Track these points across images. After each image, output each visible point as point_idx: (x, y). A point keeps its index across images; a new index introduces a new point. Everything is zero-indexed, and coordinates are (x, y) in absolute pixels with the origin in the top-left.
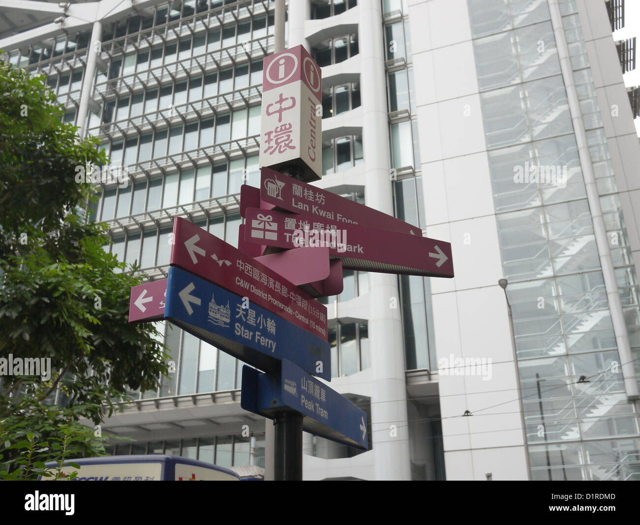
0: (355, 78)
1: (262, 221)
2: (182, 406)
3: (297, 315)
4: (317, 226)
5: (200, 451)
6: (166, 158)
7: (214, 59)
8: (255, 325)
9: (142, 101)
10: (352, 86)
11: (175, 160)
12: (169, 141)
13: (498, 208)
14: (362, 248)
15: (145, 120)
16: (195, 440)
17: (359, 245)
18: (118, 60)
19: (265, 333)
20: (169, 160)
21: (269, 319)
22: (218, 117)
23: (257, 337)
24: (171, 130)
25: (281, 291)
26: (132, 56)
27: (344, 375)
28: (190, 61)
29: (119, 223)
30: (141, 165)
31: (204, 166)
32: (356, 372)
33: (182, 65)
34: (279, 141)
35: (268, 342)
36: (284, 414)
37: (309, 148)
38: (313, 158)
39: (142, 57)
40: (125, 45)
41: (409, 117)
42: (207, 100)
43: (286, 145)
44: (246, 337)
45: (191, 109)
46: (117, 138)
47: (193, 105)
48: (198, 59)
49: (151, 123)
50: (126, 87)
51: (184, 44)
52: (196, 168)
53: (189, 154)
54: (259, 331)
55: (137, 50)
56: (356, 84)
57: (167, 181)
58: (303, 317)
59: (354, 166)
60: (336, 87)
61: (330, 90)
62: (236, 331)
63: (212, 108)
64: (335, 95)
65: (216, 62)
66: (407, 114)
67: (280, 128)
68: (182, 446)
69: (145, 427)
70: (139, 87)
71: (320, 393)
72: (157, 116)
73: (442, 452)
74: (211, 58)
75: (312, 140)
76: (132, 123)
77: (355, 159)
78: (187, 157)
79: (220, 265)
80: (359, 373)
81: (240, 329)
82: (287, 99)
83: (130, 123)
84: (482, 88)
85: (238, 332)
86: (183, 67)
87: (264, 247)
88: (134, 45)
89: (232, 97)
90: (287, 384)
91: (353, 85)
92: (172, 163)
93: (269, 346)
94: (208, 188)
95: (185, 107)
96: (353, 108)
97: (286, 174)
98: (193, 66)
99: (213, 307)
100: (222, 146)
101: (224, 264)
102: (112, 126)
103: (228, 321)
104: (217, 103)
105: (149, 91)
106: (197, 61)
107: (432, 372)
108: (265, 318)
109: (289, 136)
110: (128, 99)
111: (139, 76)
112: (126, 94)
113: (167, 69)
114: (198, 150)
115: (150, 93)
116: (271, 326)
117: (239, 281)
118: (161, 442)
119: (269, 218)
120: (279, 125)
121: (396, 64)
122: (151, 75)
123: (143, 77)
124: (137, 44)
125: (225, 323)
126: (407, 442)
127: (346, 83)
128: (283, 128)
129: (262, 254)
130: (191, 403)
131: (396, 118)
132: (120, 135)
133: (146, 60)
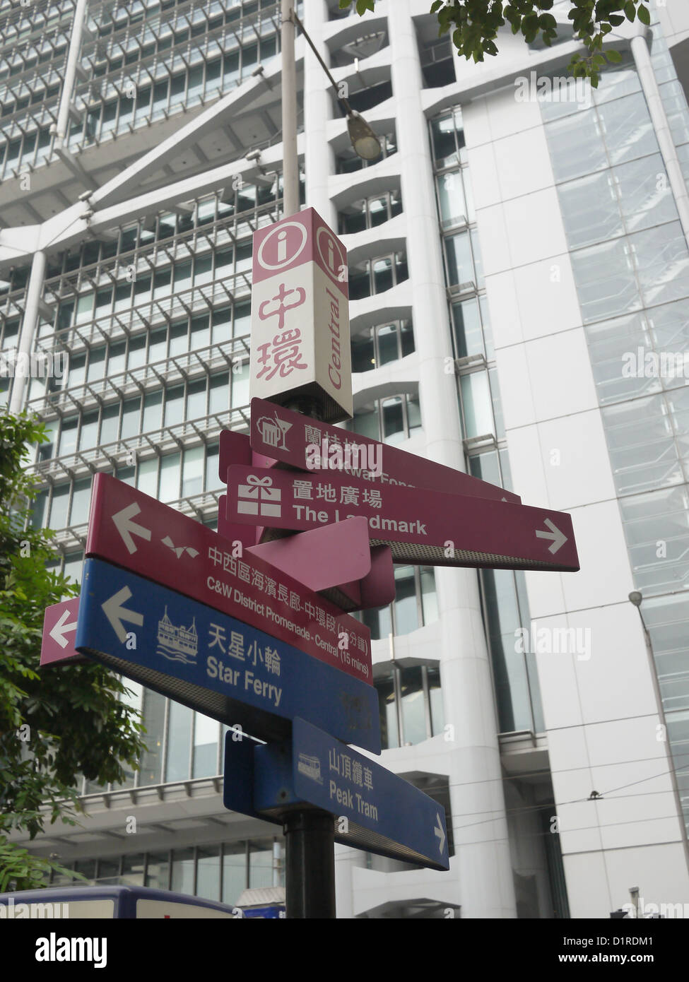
0: (405, 314)
1: (255, 487)
2: (171, 799)
3: (319, 642)
4: (348, 491)
5: (200, 867)
6: (140, 437)
7: (203, 295)
8: (243, 659)
9: (104, 359)
10: (401, 325)
11: (152, 440)
12: (143, 413)
13: (620, 490)
14: (424, 526)
15: (108, 384)
16: (191, 849)
17: (418, 522)
18: (68, 303)
19: (262, 673)
20: (144, 440)
21: (268, 649)
22: (212, 376)
23: (247, 681)
24: (145, 399)
25: (288, 600)
26: (89, 298)
27: (407, 744)
28: (170, 300)
29: (73, 533)
30: (104, 449)
31: (194, 446)
32: (426, 739)
33: (159, 306)
34: (281, 357)
35: (267, 689)
36: (301, 815)
37: (330, 367)
38: (338, 383)
39: (102, 298)
40: (79, 281)
41: (485, 365)
42: (195, 353)
43: (292, 363)
44: (227, 681)
45: (173, 367)
46: (70, 411)
47: (176, 361)
48: (180, 296)
49: (116, 389)
50: (80, 340)
51: (161, 277)
52: (183, 449)
53: (172, 430)
54: (250, 670)
55: (96, 288)
56: (406, 321)
57: (141, 471)
58: (329, 645)
59: (409, 437)
60: (378, 327)
61: (370, 332)
62: (208, 671)
63: (204, 364)
64: (377, 338)
65: (206, 300)
66: (481, 361)
67: (281, 337)
68: (173, 860)
69: (116, 832)
70: (99, 339)
71: (363, 775)
72: (126, 378)
73: (560, 856)
74: (199, 294)
75: (334, 356)
76: (90, 390)
77: (409, 428)
78: (169, 435)
79: (179, 556)
80: (430, 739)
81: (217, 666)
82: (291, 291)
83: (87, 391)
84: (586, 319)
85: (212, 671)
86: (161, 309)
87: (260, 529)
88: (91, 281)
89: (231, 348)
90: (303, 762)
91: (402, 322)
92: (148, 444)
93: (270, 697)
94: (200, 478)
95: (165, 364)
96: (404, 356)
97: (295, 410)
98: (174, 306)
99: (167, 628)
100: (219, 417)
101: (185, 553)
102: (62, 395)
103: (194, 652)
104: (211, 357)
105: (113, 344)
106: (180, 299)
107: (538, 735)
108: (262, 646)
109: (296, 349)
110: (84, 357)
111: (98, 323)
112: (80, 350)
113: (138, 313)
114: (185, 425)
115: (115, 348)
116: (272, 661)
117: (212, 584)
118: (141, 856)
119: (267, 482)
120: (280, 332)
121: (463, 292)
122: (115, 321)
123: (105, 325)
124: (95, 280)
125: (189, 657)
126: (506, 842)
127: (393, 320)
128: (287, 337)
129: (257, 542)
130: (184, 794)
131: (467, 366)
132: (73, 407)
133: (108, 302)
